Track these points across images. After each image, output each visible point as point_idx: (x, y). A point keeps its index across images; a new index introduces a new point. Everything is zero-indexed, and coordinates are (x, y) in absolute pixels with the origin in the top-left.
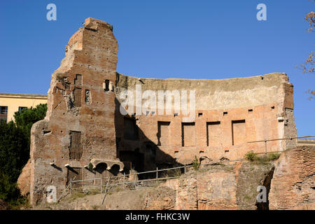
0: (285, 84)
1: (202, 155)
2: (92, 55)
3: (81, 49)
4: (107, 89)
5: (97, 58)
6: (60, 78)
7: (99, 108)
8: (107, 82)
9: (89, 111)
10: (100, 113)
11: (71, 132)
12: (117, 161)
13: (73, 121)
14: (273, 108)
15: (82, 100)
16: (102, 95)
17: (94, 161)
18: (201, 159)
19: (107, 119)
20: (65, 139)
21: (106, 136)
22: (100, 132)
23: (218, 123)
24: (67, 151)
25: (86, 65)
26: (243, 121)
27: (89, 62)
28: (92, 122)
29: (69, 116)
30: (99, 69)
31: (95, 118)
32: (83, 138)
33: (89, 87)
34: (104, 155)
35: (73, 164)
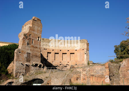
0: (87, 43)
1: (61, 63)
2: (35, 28)
3: (31, 26)
4: (38, 40)
5: (36, 30)
6: (25, 35)
7: (36, 46)
8: (39, 37)
9: (33, 47)
10: (36, 47)
11: (27, 53)
12: (41, 64)
13: (28, 49)
14: (83, 50)
15: (31, 43)
16: (37, 42)
17: (34, 63)
18: (60, 65)
19: (38, 49)
20: (25, 55)
21: (38, 55)
22: (36, 54)
23: (66, 53)
24: (26, 59)
25: (33, 32)
26: (74, 53)
27: (34, 31)
28: (34, 50)
29: (27, 48)
30: (37, 33)
31: (35, 49)
32: (31, 55)
33: (33, 39)
34: (37, 61)
35: (28, 63)
